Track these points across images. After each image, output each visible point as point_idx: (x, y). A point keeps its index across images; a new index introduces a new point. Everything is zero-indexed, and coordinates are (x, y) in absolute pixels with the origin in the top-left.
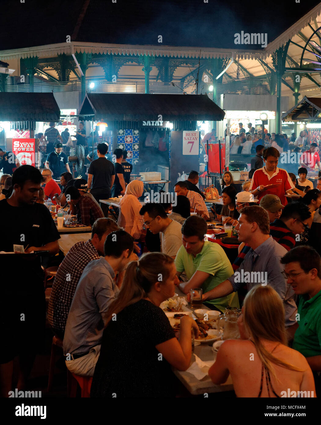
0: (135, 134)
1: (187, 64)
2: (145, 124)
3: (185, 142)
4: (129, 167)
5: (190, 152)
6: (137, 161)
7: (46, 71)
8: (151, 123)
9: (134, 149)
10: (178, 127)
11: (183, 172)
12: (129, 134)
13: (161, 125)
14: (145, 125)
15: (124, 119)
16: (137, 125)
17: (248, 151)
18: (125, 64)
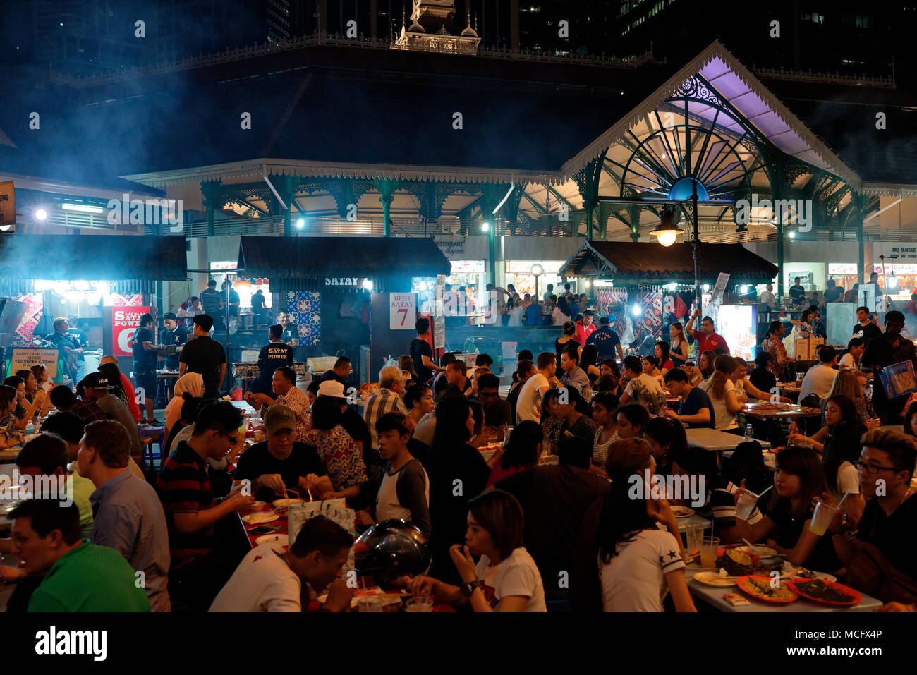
0: (313, 298)
1: (462, 191)
2: (328, 282)
3: (393, 310)
4: (286, 351)
5: (402, 324)
6: (317, 340)
7: (252, 202)
8: (339, 281)
9: (313, 322)
10: (382, 287)
11: (390, 356)
12: (304, 298)
13: (355, 283)
14: (329, 284)
15: (292, 275)
16: (315, 284)
17: (517, 322)
18: (367, 191)
